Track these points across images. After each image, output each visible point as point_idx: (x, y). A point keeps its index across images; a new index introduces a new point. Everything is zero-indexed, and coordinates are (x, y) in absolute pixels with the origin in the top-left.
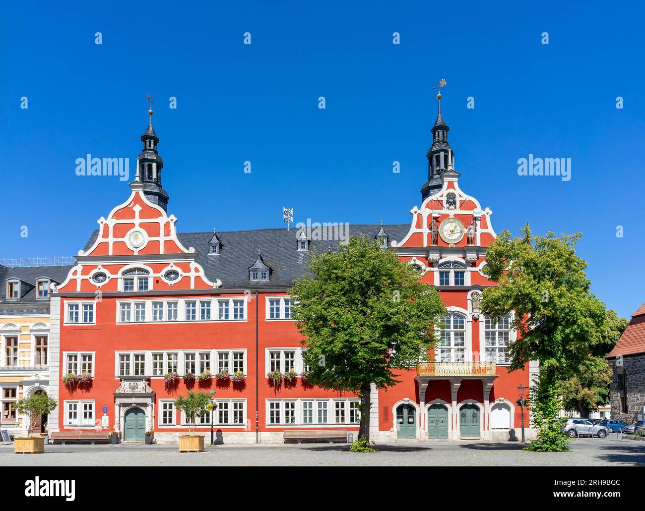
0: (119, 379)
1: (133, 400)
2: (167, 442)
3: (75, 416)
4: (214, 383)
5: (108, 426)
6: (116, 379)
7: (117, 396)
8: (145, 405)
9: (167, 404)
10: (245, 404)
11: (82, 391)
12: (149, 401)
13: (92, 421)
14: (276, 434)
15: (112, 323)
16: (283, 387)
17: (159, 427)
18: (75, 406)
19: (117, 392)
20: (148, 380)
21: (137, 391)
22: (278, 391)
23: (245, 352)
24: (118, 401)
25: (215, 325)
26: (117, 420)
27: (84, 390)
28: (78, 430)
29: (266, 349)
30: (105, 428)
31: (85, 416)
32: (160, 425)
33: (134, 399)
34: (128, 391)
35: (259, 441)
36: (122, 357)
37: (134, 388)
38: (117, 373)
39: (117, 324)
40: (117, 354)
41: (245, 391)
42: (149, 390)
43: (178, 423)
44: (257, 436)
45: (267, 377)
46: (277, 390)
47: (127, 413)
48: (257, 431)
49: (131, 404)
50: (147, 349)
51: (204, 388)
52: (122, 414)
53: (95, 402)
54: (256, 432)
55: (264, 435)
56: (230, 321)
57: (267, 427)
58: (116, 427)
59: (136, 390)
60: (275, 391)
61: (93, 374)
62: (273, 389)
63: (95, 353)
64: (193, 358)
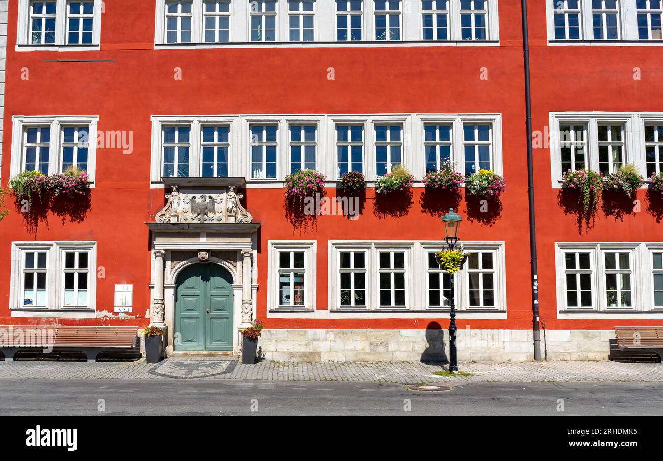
0: (162, 186)
1: (203, 243)
2: (292, 355)
3: (42, 284)
4: (417, 200)
5: (130, 310)
6: (153, 186)
7: (156, 231)
8: (234, 255)
9: (288, 254)
10: (499, 258)
11: (62, 217)
12: (244, 244)
13: (88, 298)
14: (586, 336)
15: (142, 46)
16: (600, 213)
17: (269, 316)
18: (42, 258)
19: (158, 219)
20: (240, 188)
21: (212, 218)
22: (588, 223)
23: (497, 121)
24: (162, 244)
25: (414, 55)
26: (155, 294)
27: (68, 217)
28: (49, 321)
29: (551, 115)
30: (122, 316)
31: (69, 284)
32: (273, 308)
33: (203, 239)
34: (191, 218)
35: (543, 356)
36: (169, 131)
37: (203, 211)
38: (156, 171)
39: (156, 48)
40: (156, 122)
41: (500, 222)
42: (245, 217)
43: (322, 303)
44: (536, 340)
45: (556, 185)
46: (584, 221)
47: (181, 278)
48: (536, 327)
49: (195, 253)
50: (237, 110)
51: (392, 212)
52: (171, 279)
53: (95, 247)
54: (531, 332)
55: (554, 338)
56: (454, 45)
57: (560, 316)
58: (153, 315)
59: (210, 215)
60: (580, 222)
61: (91, 174)
62: (573, 217)
63: (97, 120)
64: (357, 136)
